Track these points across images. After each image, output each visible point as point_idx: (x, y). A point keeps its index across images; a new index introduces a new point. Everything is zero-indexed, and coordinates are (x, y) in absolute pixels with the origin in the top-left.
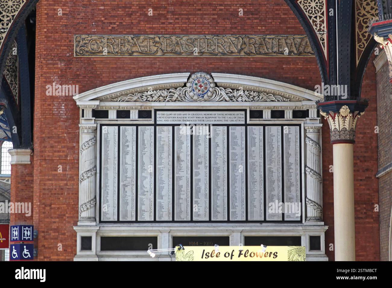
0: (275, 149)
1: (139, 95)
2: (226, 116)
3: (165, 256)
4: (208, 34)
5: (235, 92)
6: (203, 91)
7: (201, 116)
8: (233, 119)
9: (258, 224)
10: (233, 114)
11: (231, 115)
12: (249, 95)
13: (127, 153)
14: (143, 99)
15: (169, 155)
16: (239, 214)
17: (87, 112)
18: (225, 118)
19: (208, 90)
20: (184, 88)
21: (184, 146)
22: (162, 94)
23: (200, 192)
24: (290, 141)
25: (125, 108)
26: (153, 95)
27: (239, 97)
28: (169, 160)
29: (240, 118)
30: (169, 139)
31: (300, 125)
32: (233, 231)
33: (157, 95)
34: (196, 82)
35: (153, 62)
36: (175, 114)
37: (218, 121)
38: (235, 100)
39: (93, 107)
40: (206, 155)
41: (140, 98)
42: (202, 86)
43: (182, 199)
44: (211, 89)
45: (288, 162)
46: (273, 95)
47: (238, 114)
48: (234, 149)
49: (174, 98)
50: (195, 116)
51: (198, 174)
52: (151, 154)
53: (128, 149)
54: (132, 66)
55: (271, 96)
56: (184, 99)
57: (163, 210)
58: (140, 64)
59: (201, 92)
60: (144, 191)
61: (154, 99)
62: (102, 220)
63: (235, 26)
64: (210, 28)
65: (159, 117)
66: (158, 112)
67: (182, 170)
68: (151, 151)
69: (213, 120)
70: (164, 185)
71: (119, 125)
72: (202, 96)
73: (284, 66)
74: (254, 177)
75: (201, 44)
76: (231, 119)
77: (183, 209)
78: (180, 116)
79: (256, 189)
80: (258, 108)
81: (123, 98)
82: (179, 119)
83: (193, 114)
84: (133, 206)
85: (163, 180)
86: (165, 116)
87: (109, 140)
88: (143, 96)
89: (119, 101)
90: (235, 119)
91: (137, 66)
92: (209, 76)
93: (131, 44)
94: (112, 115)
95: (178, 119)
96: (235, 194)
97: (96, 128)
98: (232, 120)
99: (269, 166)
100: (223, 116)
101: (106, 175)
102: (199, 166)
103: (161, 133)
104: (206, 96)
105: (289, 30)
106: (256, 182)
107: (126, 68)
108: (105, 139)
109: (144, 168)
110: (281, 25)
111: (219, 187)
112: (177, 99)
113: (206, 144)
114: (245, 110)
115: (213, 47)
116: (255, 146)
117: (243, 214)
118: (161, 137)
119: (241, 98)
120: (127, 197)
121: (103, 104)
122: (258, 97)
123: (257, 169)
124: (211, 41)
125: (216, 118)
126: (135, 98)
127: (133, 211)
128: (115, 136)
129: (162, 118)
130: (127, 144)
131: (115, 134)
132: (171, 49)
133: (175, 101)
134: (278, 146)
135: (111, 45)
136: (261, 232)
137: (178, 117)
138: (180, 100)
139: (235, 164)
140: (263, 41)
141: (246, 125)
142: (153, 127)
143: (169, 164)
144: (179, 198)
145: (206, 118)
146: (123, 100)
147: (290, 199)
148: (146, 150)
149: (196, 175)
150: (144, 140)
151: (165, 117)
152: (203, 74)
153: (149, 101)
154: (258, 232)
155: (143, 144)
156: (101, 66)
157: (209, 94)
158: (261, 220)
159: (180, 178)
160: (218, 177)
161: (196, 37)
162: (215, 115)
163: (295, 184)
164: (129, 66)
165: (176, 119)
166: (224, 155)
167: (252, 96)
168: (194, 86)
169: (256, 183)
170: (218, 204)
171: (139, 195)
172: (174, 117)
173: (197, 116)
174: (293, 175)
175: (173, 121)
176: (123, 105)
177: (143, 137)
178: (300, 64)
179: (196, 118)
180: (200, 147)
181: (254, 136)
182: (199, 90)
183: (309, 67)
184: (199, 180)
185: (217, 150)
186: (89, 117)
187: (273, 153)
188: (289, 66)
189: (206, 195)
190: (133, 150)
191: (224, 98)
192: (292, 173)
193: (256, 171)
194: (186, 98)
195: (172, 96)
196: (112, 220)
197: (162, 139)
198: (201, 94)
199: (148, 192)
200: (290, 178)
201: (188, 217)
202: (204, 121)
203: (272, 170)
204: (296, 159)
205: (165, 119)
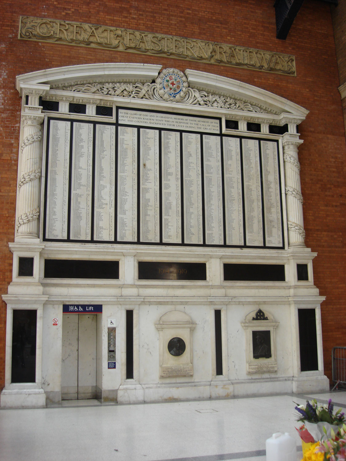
0: (253, 165)
1: (99, 86)
2: (200, 123)
3: (129, 286)
4: (175, 35)
5: (210, 96)
6: (175, 90)
7: (171, 120)
8: (207, 127)
9: (238, 250)
10: (207, 122)
11: (204, 122)
12: (224, 101)
13: (82, 156)
14: (102, 91)
15: (133, 161)
16: (215, 237)
17: (33, 99)
18: (198, 124)
19: (181, 90)
20: (153, 84)
21: (151, 152)
22: (127, 89)
23: (170, 208)
24: (268, 158)
25: (81, 101)
26: (115, 89)
27: (214, 102)
28: (134, 167)
29: (214, 126)
30: (134, 143)
31: (277, 141)
32: (211, 257)
33: (121, 88)
34: (168, 79)
35: (113, 55)
36: (141, 115)
37: (190, 127)
38: (210, 105)
39: (41, 92)
40: (177, 166)
41: (100, 90)
42: (175, 84)
43: (149, 215)
44: (184, 89)
45: (267, 181)
46: (250, 105)
47: (212, 123)
48: (208, 160)
49: (141, 95)
50: (163, 119)
51: (168, 187)
52: (111, 159)
53: (83, 150)
54: (89, 57)
55: (248, 105)
56: (152, 97)
57: (126, 228)
58: (98, 56)
59: (173, 92)
60: (103, 204)
61: (117, 93)
62: (47, 237)
63: (204, 32)
64: (177, 29)
65: (122, 116)
66: (120, 111)
67: (149, 181)
68: (112, 155)
69: (185, 126)
70: (127, 197)
71: (72, 121)
72: (174, 96)
73: (256, 80)
74: (232, 194)
75: (168, 44)
76: (205, 127)
77: (150, 229)
78: (147, 117)
79: (234, 209)
80: (233, 118)
81: (79, 88)
82: (146, 121)
83: (162, 117)
84: (87, 221)
85: (126, 190)
86: (129, 115)
87: (59, 137)
88: (103, 87)
89: (74, 91)
90: (209, 128)
91: (94, 58)
92: (182, 74)
93: (89, 33)
94: (64, 108)
95: (144, 120)
96: (211, 213)
97: (42, 121)
98: (206, 129)
99: (247, 183)
100: (195, 122)
101: (54, 180)
102: (169, 177)
103: (123, 135)
104: (178, 96)
105: (258, 45)
106: (234, 200)
107: (81, 58)
108: (54, 136)
109: (102, 174)
110: (250, 39)
111: (193, 204)
112: (144, 97)
113: (177, 152)
114: (220, 119)
115: (181, 50)
116: (231, 159)
117: (220, 237)
118: (123, 139)
119: (217, 103)
120: (80, 209)
121: (53, 92)
122: (235, 105)
123: (235, 185)
124: (179, 43)
125: (187, 123)
126: (94, 89)
127: (87, 228)
128: (66, 134)
129: (125, 117)
130: (81, 144)
131: (67, 131)
132: (134, 44)
133: (142, 98)
134: (256, 162)
135: (64, 31)
136: (243, 258)
137: (144, 119)
138: (148, 98)
139: (210, 178)
140: (234, 51)
141: (221, 135)
142: (114, 127)
143: (134, 173)
144: (146, 215)
145: (176, 122)
146: (78, 90)
147: (271, 222)
148: (105, 153)
149: (166, 188)
150: (102, 142)
151: (128, 117)
152: (176, 71)
153: (110, 95)
154: (240, 258)
155: (102, 145)
156: (52, 53)
157: (182, 94)
158: (240, 245)
159: (147, 190)
160: (192, 192)
161: (163, 36)
162: (187, 120)
163: (275, 205)
164: (85, 56)
165: (142, 120)
166: (198, 167)
167: (229, 103)
168: (165, 83)
169: (233, 202)
170: (191, 224)
171: (95, 208)
172: (139, 118)
173: (166, 119)
174: (273, 195)
175: (139, 122)
176: (79, 96)
177: (102, 138)
178: (271, 80)
179: (166, 121)
180: (169, 155)
181: (230, 148)
182: (171, 89)
183: (280, 84)
184: (169, 194)
185: (190, 161)
186: (35, 105)
187: (251, 169)
188: (260, 81)
189: (177, 211)
190: (89, 152)
191: (198, 101)
192: (272, 193)
193: (233, 188)
194: (155, 96)
195: (138, 93)
196: (60, 238)
197: (125, 142)
198: (172, 93)
199: (107, 204)
200: (270, 198)
201: (156, 238)
202: (174, 125)
203: (250, 187)
204: (275, 178)
205: (129, 119)
